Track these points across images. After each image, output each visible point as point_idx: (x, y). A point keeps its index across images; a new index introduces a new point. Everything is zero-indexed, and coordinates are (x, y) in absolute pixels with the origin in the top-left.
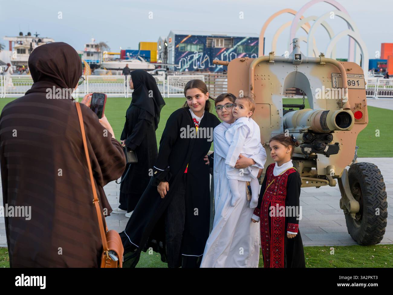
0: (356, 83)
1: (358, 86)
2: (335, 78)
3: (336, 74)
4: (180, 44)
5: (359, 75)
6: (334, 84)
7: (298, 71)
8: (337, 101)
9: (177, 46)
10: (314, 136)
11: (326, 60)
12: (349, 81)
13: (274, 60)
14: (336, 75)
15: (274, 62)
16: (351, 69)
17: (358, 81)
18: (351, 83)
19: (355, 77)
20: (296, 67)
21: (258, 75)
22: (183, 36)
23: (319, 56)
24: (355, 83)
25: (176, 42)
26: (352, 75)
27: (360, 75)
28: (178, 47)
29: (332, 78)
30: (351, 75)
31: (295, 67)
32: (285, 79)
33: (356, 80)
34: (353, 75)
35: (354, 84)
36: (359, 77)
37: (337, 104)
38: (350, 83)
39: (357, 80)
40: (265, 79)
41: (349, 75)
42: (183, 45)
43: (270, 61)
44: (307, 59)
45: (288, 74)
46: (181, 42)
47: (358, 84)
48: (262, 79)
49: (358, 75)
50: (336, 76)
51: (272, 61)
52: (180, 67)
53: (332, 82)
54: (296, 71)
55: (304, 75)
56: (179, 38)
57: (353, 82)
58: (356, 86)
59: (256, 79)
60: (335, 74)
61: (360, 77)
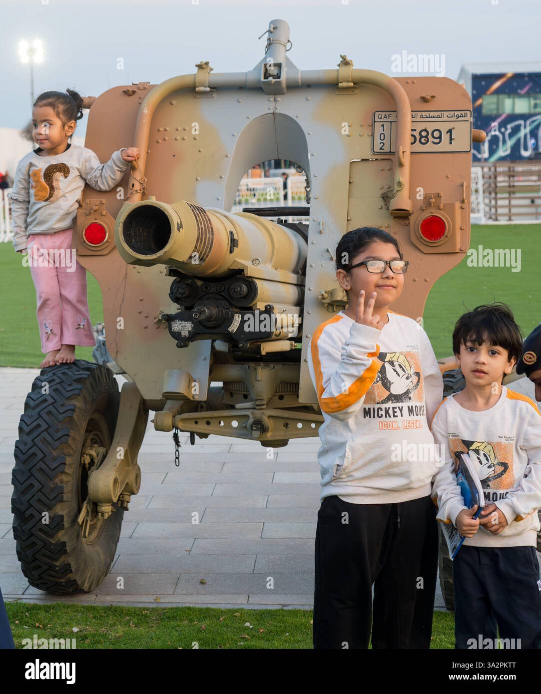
0: (446, 137)
1: (451, 143)
2: (383, 126)
3: (387, 114)
4: (484, 97)
5: (456, 113)
6: (378, 141)
7: (277, 111)
8: (382, 191)
9: (479, 102)
10: (202, 286)
11: (357, 75)
12: (425, 130)
13: (207, 84)
14: (385, 117)
15: (208, 89)
16: (433, 97)
17: (450, 131)
18: (430, 137)
19: (446, 119)
20: (275, 100)
21: (165, 130)
22: (492, 78)
23: (339, 66)
24: (440, 138)
25: (475, 92)
26: (436, 114)
27: (459, 113)
28: (480, 106)
29: (373, 126)
30: (432, 114)
31: (272, 99)
32: (238, 135)
33: (445, 128)
34: (439, 113)
35: (438, 141)
36: (454, 119)
37: (382, 199)
38: (426, 137)
39: (449, 126)
40: (183, 139)
41: (427, 114)
42: (494, 99)
43: (197, 89)
44: (299, 76)
45: (249, 121)
46: (489, 92)
47: (451, 139)
48: (176, 140)
49: (452, 113)
50: (385, 120)
51: (202, 89)
52: (486, 155)
53: (373, 135)
54: (272, 111)
55: (294, 120)
56: (482, 83)
57: (436, 134)
58: (444, 146)
59: (160, 141)
60: (383, 114)
61: (460, 119)
